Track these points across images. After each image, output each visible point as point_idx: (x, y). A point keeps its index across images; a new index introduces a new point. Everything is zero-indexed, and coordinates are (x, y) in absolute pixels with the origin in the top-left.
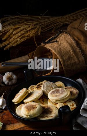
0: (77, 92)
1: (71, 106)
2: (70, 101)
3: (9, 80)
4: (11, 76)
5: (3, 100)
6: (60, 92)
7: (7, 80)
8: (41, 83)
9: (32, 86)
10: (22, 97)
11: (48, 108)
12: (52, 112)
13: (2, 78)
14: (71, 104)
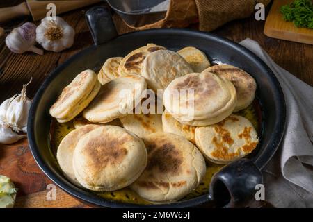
0: (250, 86)
1: (241, 136)
2: (235, 120)
3: (52, 40)
4: (58, 29)
5: (24, 104)
6: (201, 90)
7: (47, 39)
8: (137, 51)
9: (112, 61)
10: (78, 102)
11: (165, 146)
12: (180, 162)
13: (35, 33)
14: (242, 131)
